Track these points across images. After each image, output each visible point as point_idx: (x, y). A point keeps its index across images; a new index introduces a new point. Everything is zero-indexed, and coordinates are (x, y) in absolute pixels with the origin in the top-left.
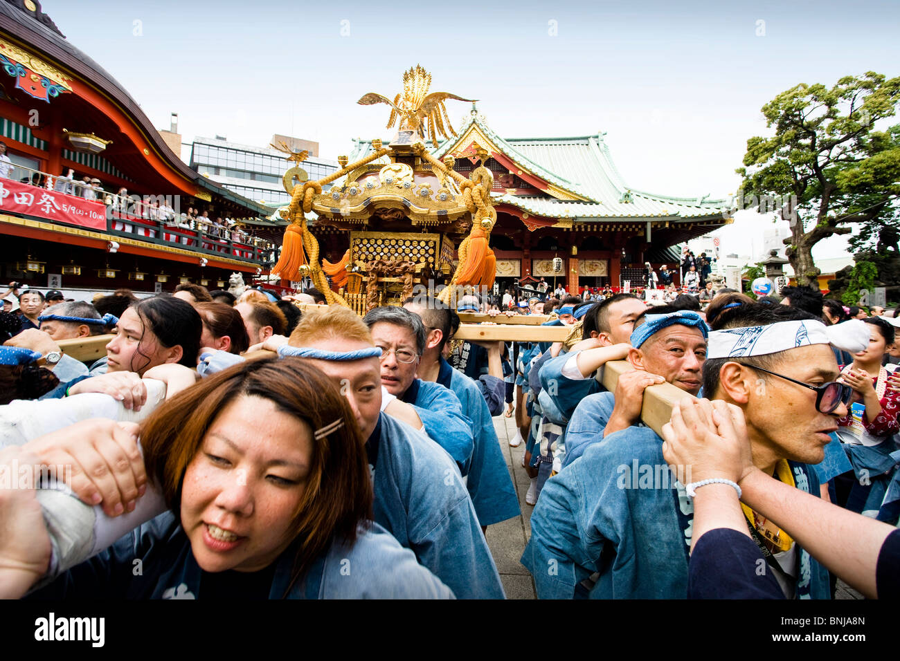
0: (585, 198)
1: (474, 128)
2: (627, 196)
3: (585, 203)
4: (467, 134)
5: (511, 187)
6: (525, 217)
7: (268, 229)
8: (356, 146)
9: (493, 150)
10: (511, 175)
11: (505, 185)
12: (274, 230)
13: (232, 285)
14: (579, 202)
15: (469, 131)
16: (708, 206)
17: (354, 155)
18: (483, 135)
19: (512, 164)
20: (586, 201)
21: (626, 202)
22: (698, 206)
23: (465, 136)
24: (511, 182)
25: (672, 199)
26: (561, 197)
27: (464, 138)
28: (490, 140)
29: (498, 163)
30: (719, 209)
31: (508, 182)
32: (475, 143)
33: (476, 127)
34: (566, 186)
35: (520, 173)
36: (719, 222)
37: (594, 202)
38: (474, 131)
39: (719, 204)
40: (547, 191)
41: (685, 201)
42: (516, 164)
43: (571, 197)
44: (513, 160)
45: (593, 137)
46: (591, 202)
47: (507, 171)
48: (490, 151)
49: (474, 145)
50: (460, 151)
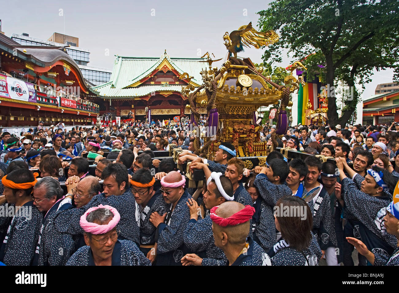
4: (163, 62)
10: (178, 77)
11: (175, 80)
17: (116, 62)
18: (168, 63)
27: (162, 64)
28: (170, 64)
29: (173, 73)
35: (180, 77)
38: (165, 61)
42: (179, 74)
44: (178, 72)
47: (176, 76)
48: (170, 68)
49: (165, 66)
50: (160, 68)
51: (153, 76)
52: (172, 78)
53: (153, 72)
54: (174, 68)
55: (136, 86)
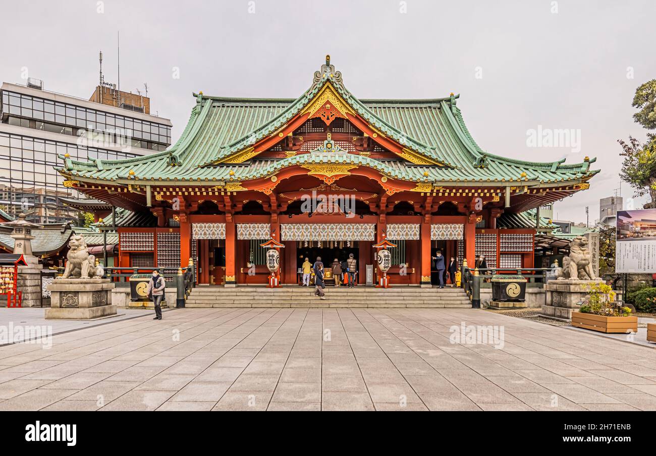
0: (440, 163)
1: (328, 87)
2: (482, 160)
3: (440, 168)
4: (321, 92)
5: (365, 150)
6: (384, 180)
7: (106, 188)
8: (198, 102)
9: (347, 111)
10: (366, 137)
11: (358, 148)
12: (113, 189)
13: (73, 247)
14: (434, 166)
15: (323, 89)
16: (564, 171)
17: (197, 111)
18: (337, 95)
19: (367, 126)
20: (441, 165)
21: (481, 168)
22: (554, 171)
23: (319, 95)
24: (365, 146)
25: (526, 165)
26: (416, 161)
27: (317, 97)
28: (344, 99)
29: (352, 124)
30: (575, 174)
31: (362, 145)
32: (328, 102)
33: (330, 86)
34: (421, 150)
35: (375, 136)
36: (574, 188)
37: (449, 167)
38: (327, 90)
39: (574, 169)
40: (402, 155)
41: (541, 166)
42: (371, 127)
43: (426, 161)
44: (367, 122)
45: (445, 101)
46: (447, 167)
47: (361, 134)
48: (343, 112)
49: (328, 106)
50: (313, 111)
51: (291, 134)
52: (350, 142)
53: (290, 122)
54: (356, 111)
55: (241, 160)
